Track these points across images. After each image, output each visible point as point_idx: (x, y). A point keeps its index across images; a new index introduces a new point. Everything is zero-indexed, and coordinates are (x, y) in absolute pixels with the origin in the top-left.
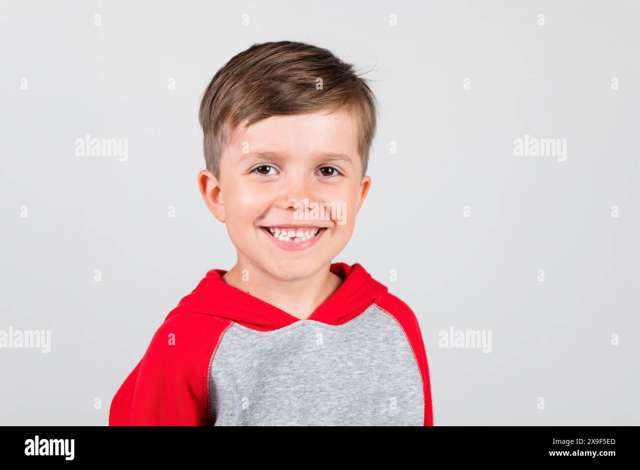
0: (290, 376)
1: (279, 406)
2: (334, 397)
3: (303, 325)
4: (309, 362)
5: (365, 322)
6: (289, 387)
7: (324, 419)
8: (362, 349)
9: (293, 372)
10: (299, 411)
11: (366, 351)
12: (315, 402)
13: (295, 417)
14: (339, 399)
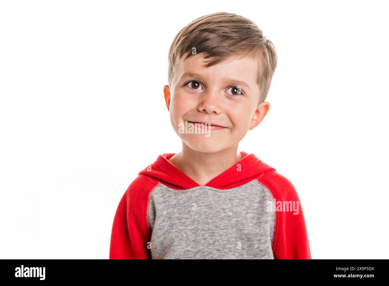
0: (188, 220)
1: (180, 238)
2: (217, 234)
3: (201, 189)
4: (202, 211)
6: (187, 226)
7: (210, 247)
8: (240, 206)
9: (190, 217)
10: (193, 241)
12: (204, 237)
13: (190, 245)
14: (221, 235)
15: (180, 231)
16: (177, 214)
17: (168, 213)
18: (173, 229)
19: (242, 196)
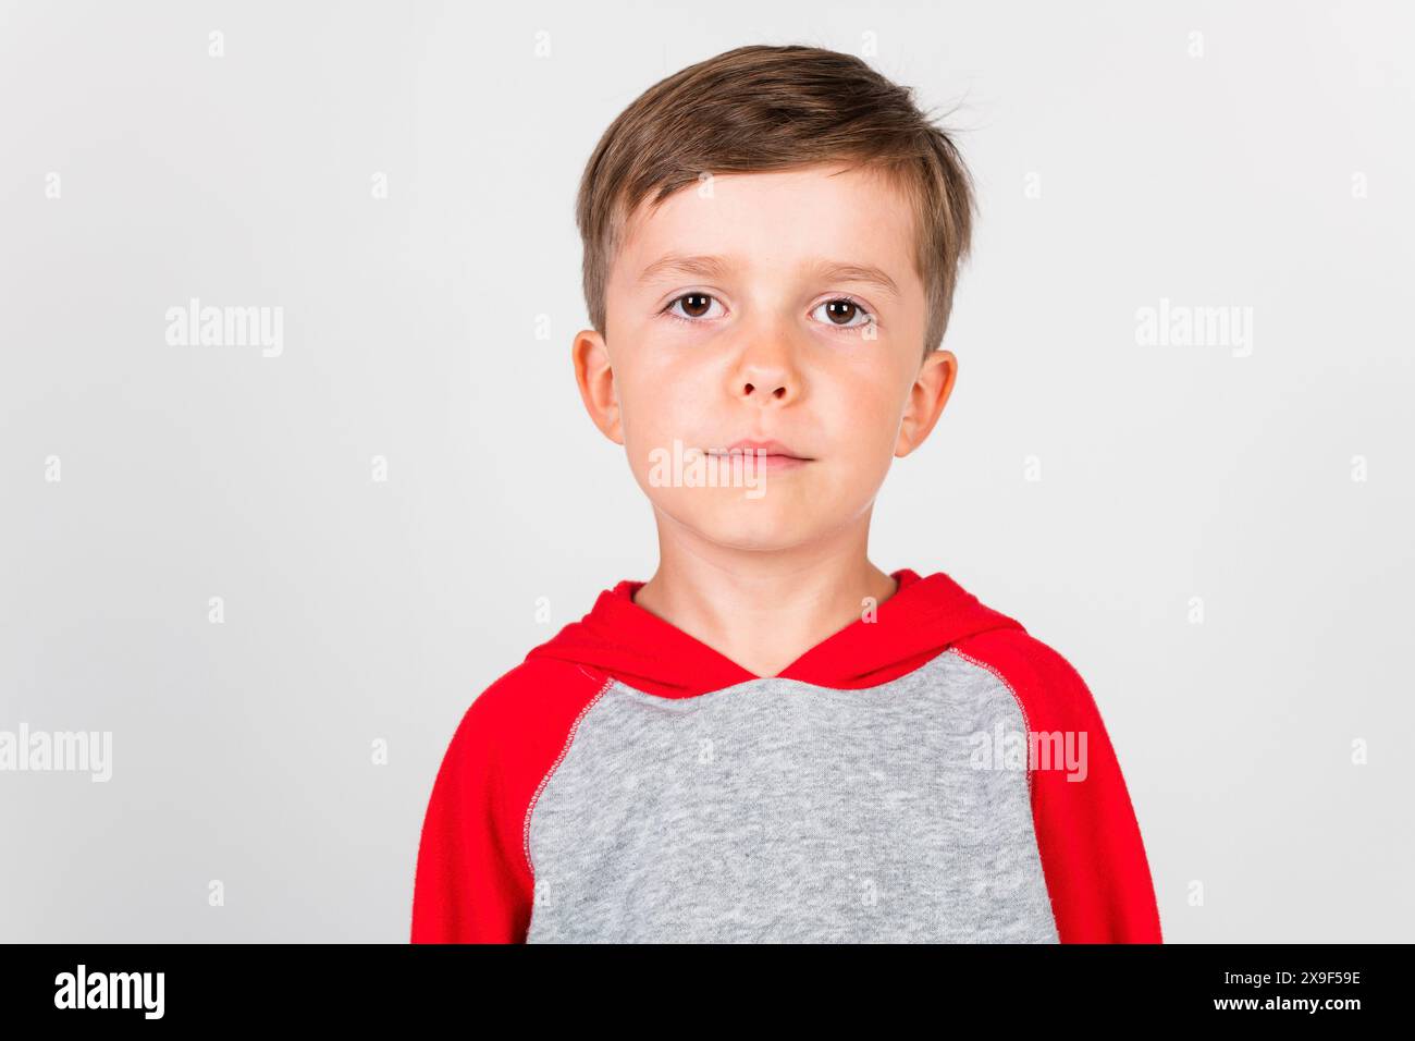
0: (725, 806)
1: (699, 875)
2: (836, 851)
3: (762, 688)
4: (773, 771)
5: (928, 686)
6: (722, 831)
7: (812, 902)
8: (912, 747)
9: (731, 795)
10: (749, 886)
11: (924, 751)
12: (789, 865)
13: (739, 900)
14: (850, 855)
15: (695, 851)
16: (677, 785)
17: (643, 784)
18: (667, 845)
19: (914, 711)
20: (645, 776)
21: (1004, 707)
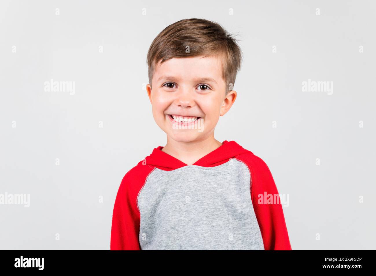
0: (180, 193)
1: (174, 209)
2: (205, 203)
3: (189, 167)
4: (191, 186)
6: (179, 199)
7: (200, 215)
8: (224, 180)
9: (181, 191)
10: (185, 211)
11: (226, 181)
12: (195, 207)
14: (208, 204)
15: (173, 204)
18: (167, 203)
19: (225, 172)
20: (162, 188)
21: (246, 170)
